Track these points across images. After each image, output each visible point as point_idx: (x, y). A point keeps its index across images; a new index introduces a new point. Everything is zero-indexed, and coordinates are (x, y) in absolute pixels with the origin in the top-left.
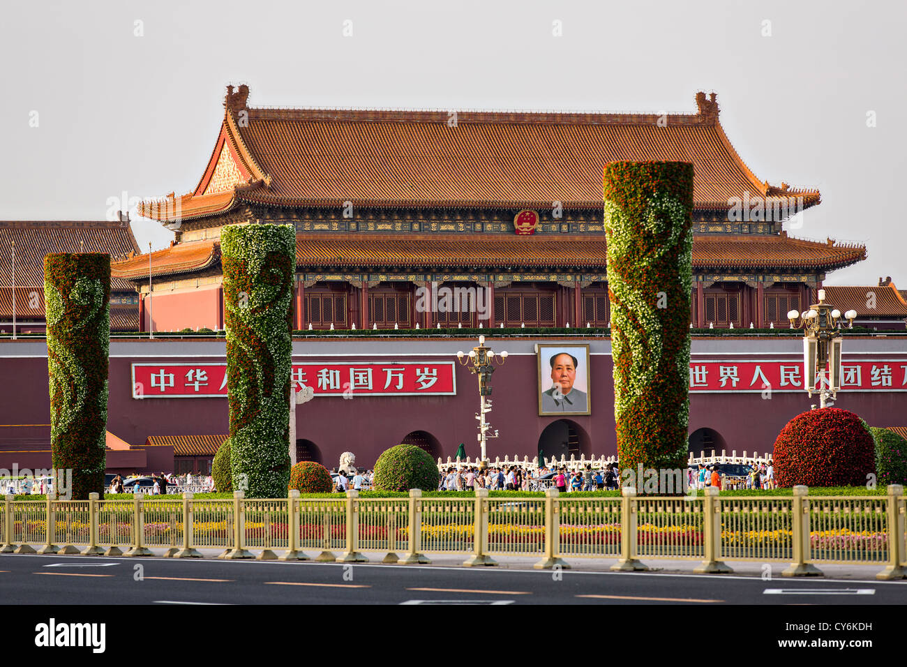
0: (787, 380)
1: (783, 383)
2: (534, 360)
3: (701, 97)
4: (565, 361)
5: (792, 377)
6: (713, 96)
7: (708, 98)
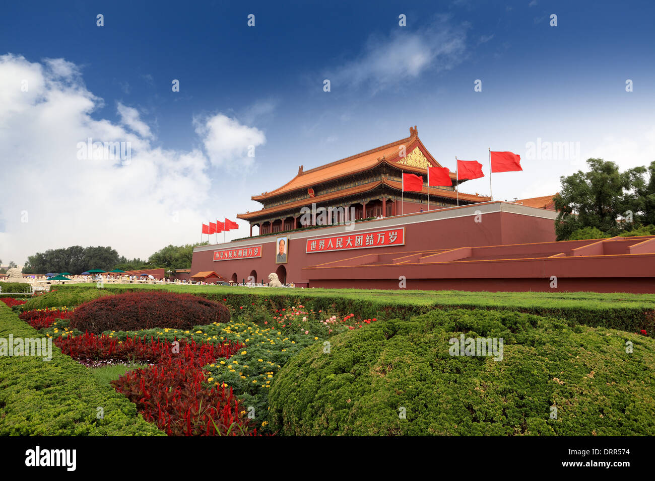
0: (338, 244)
1: (337, 247)
2: (275, 243)
3: (411, 129)
4: (282, 242)
5: (340, 243)
6: (416, 127)
7: (414, 128)
